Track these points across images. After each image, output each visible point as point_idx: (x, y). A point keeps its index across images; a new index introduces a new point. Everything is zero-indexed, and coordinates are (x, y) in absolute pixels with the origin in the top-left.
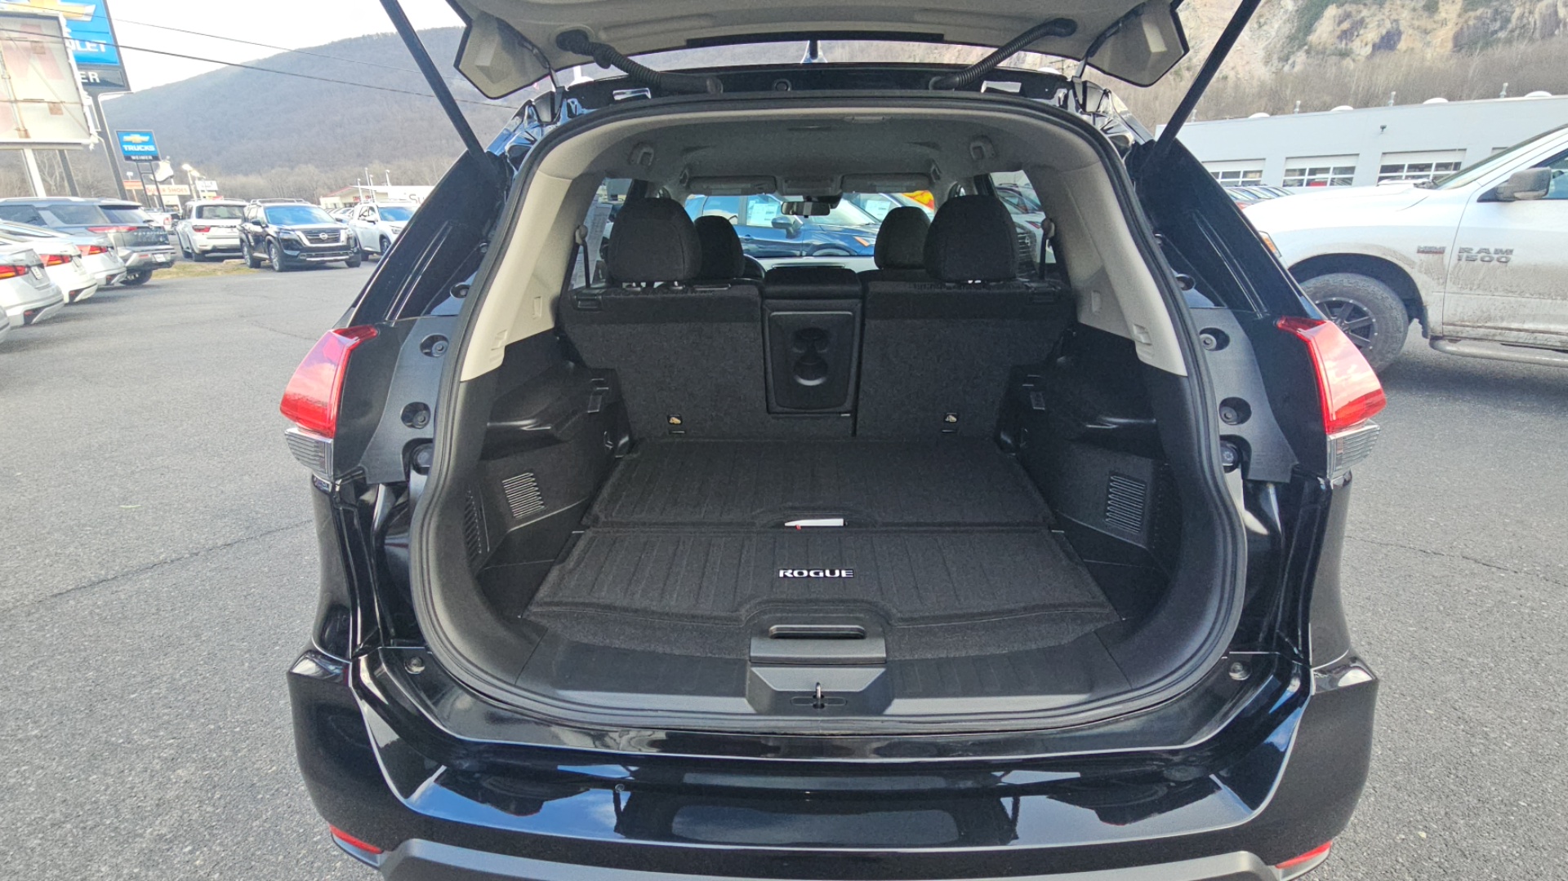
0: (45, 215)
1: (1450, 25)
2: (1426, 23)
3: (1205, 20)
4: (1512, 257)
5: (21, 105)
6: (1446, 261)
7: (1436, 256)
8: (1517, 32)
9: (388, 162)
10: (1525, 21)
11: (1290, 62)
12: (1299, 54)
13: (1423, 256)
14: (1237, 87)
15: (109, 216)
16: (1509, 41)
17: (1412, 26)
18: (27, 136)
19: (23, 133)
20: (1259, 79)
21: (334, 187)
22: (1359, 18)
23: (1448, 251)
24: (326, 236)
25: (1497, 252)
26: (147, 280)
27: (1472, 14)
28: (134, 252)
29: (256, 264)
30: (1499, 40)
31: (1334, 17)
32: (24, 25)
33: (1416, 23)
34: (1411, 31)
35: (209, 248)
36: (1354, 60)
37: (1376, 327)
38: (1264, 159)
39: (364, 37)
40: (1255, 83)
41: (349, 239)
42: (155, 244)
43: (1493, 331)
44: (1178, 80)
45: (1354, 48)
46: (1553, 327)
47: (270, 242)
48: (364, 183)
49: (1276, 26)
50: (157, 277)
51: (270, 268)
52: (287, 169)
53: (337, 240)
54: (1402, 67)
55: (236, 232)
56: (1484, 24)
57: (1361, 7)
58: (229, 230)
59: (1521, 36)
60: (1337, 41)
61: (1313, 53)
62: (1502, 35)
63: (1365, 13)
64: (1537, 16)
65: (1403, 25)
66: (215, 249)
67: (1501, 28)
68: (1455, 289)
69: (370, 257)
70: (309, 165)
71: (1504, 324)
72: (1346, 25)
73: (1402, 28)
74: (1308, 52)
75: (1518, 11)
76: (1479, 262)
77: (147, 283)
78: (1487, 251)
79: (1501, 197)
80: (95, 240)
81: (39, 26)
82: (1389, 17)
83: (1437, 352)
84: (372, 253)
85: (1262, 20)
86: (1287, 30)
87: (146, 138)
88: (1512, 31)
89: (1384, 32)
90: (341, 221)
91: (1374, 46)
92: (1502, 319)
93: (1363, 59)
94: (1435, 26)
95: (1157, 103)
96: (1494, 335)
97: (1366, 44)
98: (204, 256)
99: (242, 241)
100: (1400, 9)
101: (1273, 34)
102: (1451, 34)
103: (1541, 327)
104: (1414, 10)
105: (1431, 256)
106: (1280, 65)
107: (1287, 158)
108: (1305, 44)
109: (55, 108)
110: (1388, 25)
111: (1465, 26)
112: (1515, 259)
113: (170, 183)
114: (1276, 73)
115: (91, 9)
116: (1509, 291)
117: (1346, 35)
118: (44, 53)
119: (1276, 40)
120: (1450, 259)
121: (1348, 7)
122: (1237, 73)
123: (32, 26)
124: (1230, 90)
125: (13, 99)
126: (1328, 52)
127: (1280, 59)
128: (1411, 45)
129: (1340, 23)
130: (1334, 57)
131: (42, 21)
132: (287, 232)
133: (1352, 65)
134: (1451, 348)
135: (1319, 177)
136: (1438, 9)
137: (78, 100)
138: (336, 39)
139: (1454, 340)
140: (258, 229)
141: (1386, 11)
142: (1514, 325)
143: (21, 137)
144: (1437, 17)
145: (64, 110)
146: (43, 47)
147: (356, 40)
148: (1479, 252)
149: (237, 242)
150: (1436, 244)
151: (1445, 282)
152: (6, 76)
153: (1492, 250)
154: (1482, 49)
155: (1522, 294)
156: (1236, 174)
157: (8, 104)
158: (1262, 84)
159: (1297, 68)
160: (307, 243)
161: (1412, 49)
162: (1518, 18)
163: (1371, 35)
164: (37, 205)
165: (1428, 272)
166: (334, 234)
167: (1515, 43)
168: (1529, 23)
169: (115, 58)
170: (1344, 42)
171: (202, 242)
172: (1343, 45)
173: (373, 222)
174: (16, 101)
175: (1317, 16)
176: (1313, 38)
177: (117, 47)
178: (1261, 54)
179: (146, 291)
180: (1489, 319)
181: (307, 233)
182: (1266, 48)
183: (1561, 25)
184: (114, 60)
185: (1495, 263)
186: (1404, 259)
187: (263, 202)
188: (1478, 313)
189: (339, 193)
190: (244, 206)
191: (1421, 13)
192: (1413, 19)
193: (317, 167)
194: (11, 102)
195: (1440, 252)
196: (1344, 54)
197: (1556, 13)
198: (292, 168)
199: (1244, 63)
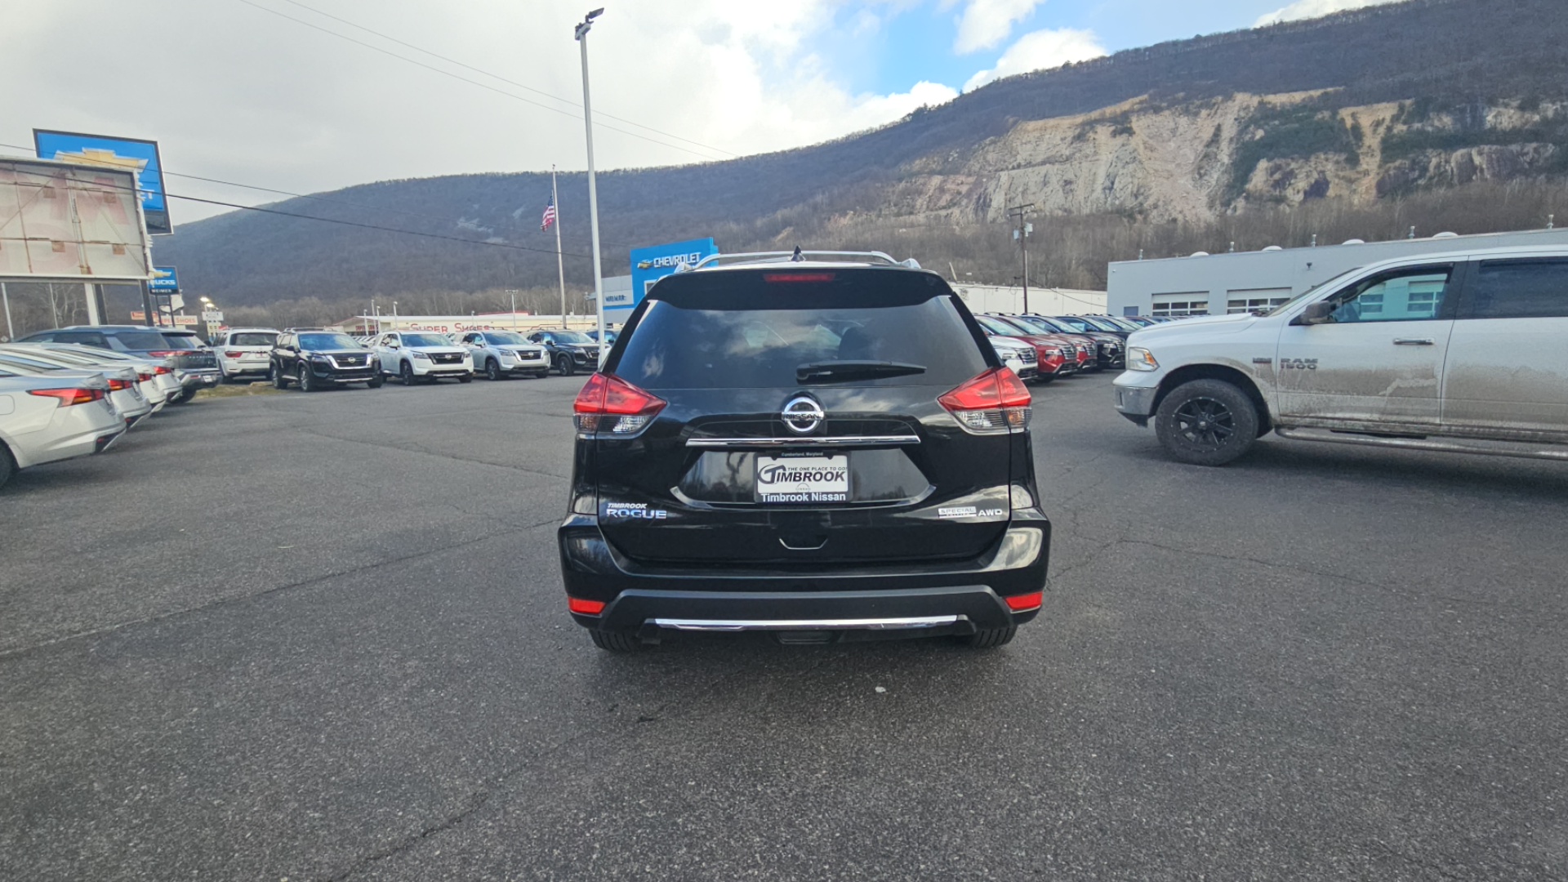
0: (111, 340)
1: (1372, 175)
2: (1349, 173)
3: (1152, 171)
4: (1318, 365)
5: (86, 245)
6: (1274, 368)
7: (1266, 365)
8: (1436, 179)
10: (1442, 169)
11: (1232, 207)
12: (1239, 200)
13: (1257, 365)
14: (1185, 228)
15: (168, 341)
16: (1428, 188)
17: (1337, 176)
18: (89, 272)
19: (85, 269)
20: (1205, 222)
21: (335, 318)
22: (1288, 169)
23: (1273, 361)
24: (353, 360)
25: (1307, 361)
26: (191, 397)
27: (1392, 165)
28: (186, 373)
29: (283, 385)
30: (1418, 186)
31: (1266, 169)
32: (97, 178)
33: (1341, 174)
34: (1337, 181)
35: (238, 371)
36: (1289, 205)
37: (1233, 418)
38: (1208, 292)
39: (376, 183)
40: (1202, 225)
41: (373, 362)
42: (204, 366)
43: (1315, 420)
44: (1132, 221)
45: (1288, 195)
46: (1356, 415)
47: (301, 365)
48: (370, 314)
49: (1215, 176)
50: (200, 397)
51: (298, 389)
52: (291, 301)
53: (364, 363)
54: (1332, 211)
55: (266, 357)
56: (1403, 173)
57: (1290, 160)
58: (259, 355)
59: (1440, 184)
60: (1272, 189)
61: (1251, 199)
62: (1421, 182)
63: (1293, 165)
64: (1453, 164)
65: (1329, 175)
66: (244, 372)
67: (1420, 177)
68: (1283, 389)
69: (388, 379)
70: (313, 297)
71: (1322, 415)
72: (1277, 176)
73: (1329, 179)
74: (1247, 198)
75: (1434, 161)
76: (1295, 369)
77: (190, 401)
78: (1299, 361)
79: (1303, 322)
80: (161, 362)
81: (112, 179)
82: (1315, 169)
83: (1280, 437)
84: (390, 375)
85: (1202, 171)
86: (1225, 179)
87: (168, 274)
88: (1431, 178)
89: (1313, 181)
90: (366, 346)
91: (1306, 193)
92: (1320, 411)
93: (1297, 205)
94: (1359, 176)
95: (1114, 242)
96: (1317, 423)
97: (1298, 192)
98: (231, 379)
99: (272, 364)
100: (1324, 163)
101: (1214, 183)
102: (1374, 183)
103: (1348, 415)
104: (1337, 162)
105: (1263, 365)
106: (1223, 209)
107: (1229, 291)
108: (1244, 192)
109: (118, 249)
110: (1315, 175)
111: (1386, 175)
112: (1320, 366)
113: (180, 314)
114: (1221, 216)
115: (144, 162)
116: (1320, 390)
117: (1279, 184)
118: (114, 202)
119: (1217, 188)
120: (1276, 367)
121: (1278, 161)
122: (1185, 216)
123: (106, 179)
124: (1180, 231)
125: (80, 240)
126: (1264, 198)
127: (1222, 204)
128: (1338, 193)
129: (1272, 174)
130: (1270, 203)
131: (115, 175)
132: (319, 356)
133: (1288, 210)
134: (1289, 433)
135: (1261, 307)
136: (1359, 161)
137: (139, 242)
138: (350, 185)
139: (1292, 427)
140: (291, 354)
141: (1312, 164)
142: (1329, 415)
143: (82, 273)
144: (1360, 169)
145: (126, 251)
146: (114, 198)
147: (369, 186)
148: (1295, 361)
149: (267, 366)
150: (1265, 357)
151: (1276, 383)
152: (77, 221)
153: (1303, 360)
154: (1403, 195)
155: (1329, 392)
156: (1184, 305)
157: (75, 244)
158: (1209, 226)
159: (1239, 212)
160: (336, 366)
161: (1340, 196)
162: (1435, 168)
163: (1302, 184)
164: (105, 333)
165: (1262, 376)
166: (361, 359)
167: (1434, 189)
168: (1446, 171)
169: (161, 205)
170: (1278, 191)
171: (232, 366)
172: (1277, 193)
173: (396, 348)
174: (83, 242)
175: (1251, 168)
176: (1249, 186)
177: (164, 195)
178: (1205, 200)
179: (188, 408)
180: (1311, 411)
181: (336, 357)
182: (1208, 195)
183: (1478, 171)
184: (160, 206)
185: (1306, 369)
186: (1244, 367)
187: (296, 330)
188: (1303, 406)
189: (343, 322)
190: (277, 335)
191: (1344, 165)
192: (1337, 170)
193: (320, 299)
194: (79, 243)
195: (1268, 362)
196: (1280, 200)
197: (1471, 160)
198: (296, 300)
199: (1190, 207)
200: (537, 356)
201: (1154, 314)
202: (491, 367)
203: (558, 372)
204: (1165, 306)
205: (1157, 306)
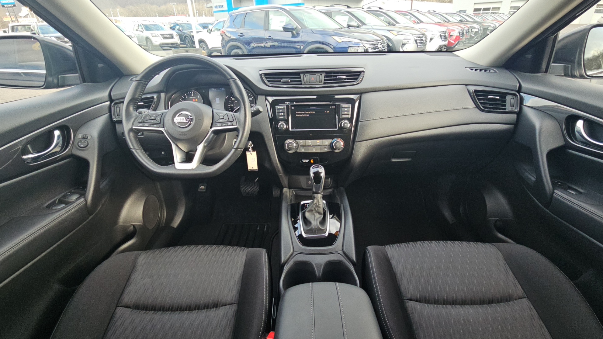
9: (124, 7)
38: (502, 2)
156: (489, 9)
200: (172, 37)
201: (473, 13)
202: (149, 44)
203: (185, 46)
204: (480, 10)
205: (476, 10)
